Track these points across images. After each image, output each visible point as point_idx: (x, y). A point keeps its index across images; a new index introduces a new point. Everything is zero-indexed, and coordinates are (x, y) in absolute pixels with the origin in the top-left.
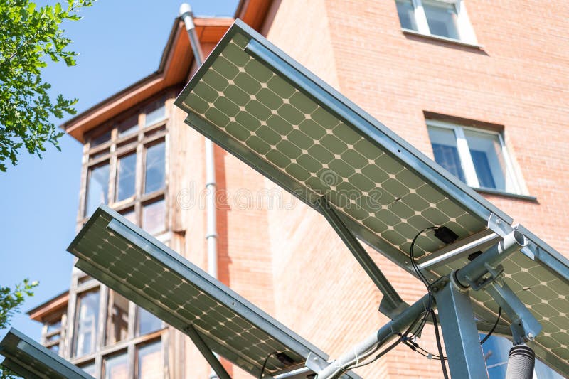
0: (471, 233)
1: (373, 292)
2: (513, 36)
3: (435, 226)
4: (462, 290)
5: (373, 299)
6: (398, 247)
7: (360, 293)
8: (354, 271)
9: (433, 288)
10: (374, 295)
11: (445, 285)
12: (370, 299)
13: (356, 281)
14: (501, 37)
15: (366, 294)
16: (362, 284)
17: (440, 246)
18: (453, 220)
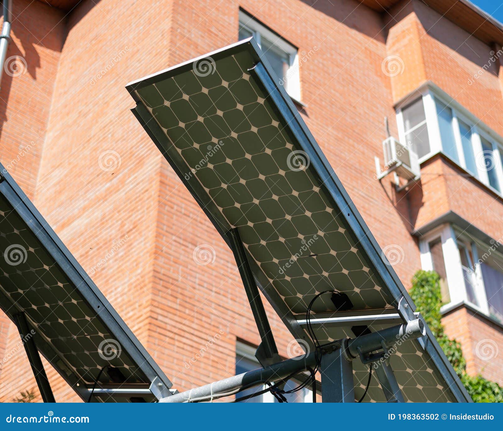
0: (367, 307)
1: (147, 318)
2: (333, 106)
3: (335, 290)
4: (349, 359)
5: (146, 325)
6: (283, 298)
7: (131, 314)
8: (129, 290)
9: (322, 349)
10: (147, 321)
11: (335, 350)
12: (141, 325)
13: (129, 301)
14: (323, 103)
15: (139, 318)
16: (137, 305)
17: (328, 310)
18: (357, 290)
